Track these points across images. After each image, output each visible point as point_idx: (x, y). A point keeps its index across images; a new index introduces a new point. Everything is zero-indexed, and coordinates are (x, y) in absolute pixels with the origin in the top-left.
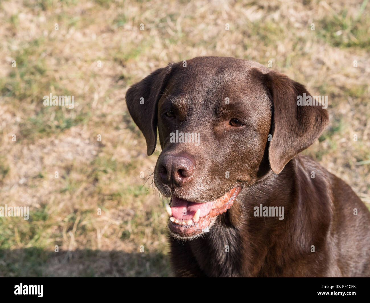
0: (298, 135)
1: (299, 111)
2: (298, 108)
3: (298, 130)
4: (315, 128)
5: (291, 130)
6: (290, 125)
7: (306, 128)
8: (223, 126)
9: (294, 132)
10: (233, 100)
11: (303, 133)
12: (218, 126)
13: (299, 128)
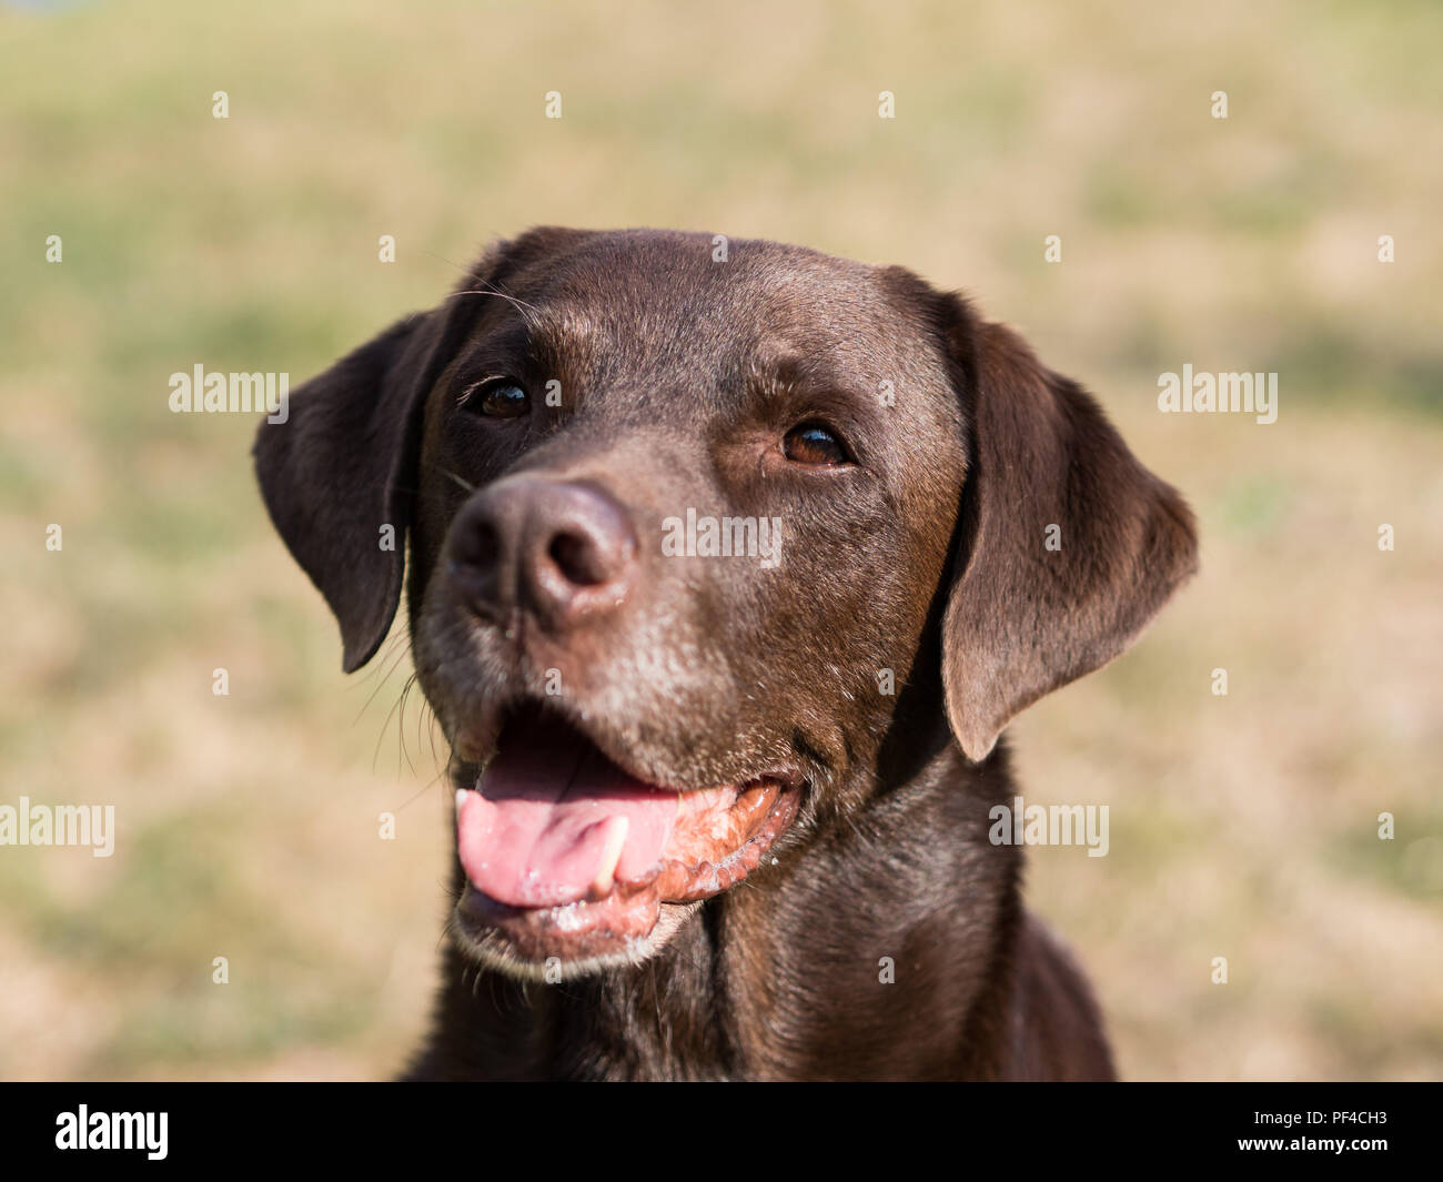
0: (1065, 589)
1: (1078, 485)
2: (1070, 475)
3: (1071, 565)
4: (1141, 576)
5: (1040, 561)
6: (1035, 536)
7: (1107, 564)
8: (754, 450)
9: (1053, 572)
10: (803, 346)
11: (1091, 583)
12: (733, 443)
13: (1075, 559)
